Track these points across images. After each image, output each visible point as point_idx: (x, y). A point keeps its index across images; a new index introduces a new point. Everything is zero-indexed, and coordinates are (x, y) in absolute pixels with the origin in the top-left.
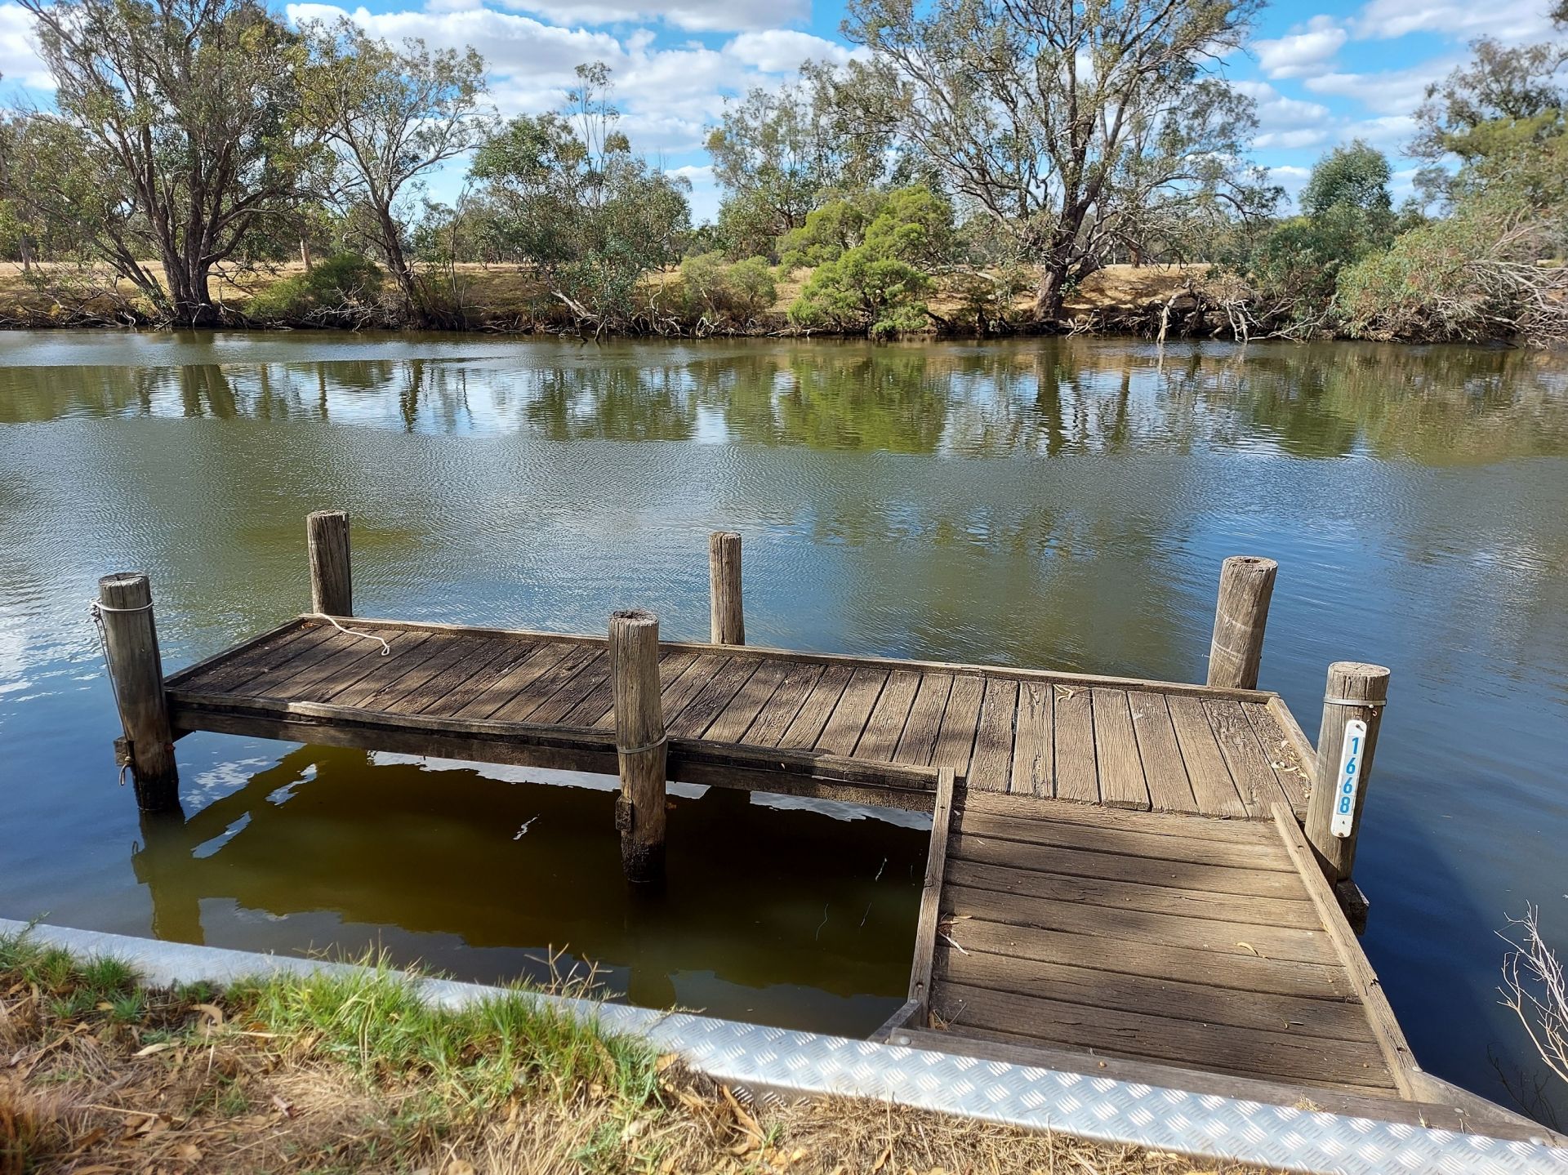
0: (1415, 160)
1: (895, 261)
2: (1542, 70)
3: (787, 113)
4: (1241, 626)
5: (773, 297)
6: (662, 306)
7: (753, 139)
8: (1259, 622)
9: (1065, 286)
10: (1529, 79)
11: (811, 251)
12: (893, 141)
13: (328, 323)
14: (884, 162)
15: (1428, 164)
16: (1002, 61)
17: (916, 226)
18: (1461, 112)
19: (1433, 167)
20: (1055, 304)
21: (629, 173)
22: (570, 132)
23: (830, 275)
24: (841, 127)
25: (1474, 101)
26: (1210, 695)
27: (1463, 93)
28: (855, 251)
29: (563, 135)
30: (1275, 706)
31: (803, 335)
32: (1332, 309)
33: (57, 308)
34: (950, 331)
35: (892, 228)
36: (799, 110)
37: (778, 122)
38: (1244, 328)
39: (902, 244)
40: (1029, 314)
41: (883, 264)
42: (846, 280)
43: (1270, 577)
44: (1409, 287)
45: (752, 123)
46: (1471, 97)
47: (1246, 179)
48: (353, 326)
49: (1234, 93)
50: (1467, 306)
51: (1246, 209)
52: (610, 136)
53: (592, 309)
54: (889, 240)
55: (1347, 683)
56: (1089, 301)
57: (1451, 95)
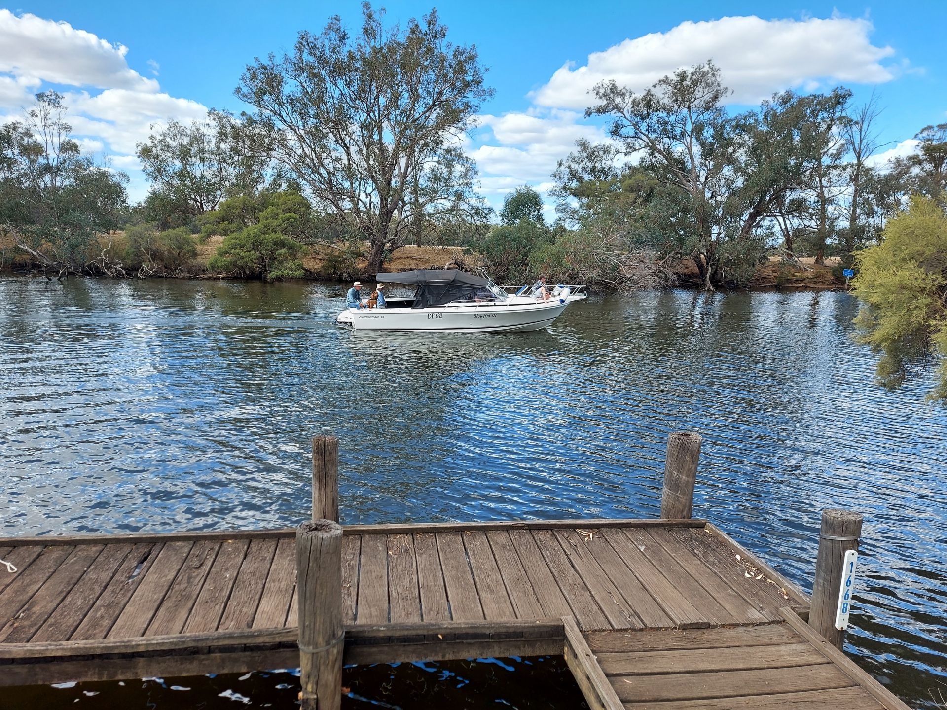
0: (555, 198)
1: (281, 235)
2: (609, 158)
3: (197, 139)
5: (195, 254)
6: (110, 257)
7: (174, 153)
9: (383, 255)
10: (604, 162)
11: (222, 225)
12: (270, 163)
14: (264, 176)
15: (561, 200)
16: (340, 122)
17: (293, 214)
18: (574, 174)
19: (564, 202)
20: (378, 265)
21: (79, 166)
22: (31, 136)
23: (237, 241)
24: (236, 151)
25: (580, 171)
27: (574, 166)
28: (252, 229)
29: (26, 139)
31: (218, 278)
34: (316, 278)
35: (277, 215)
36: (206, 139)
37: (191, 144)
39: (285, 225)
40: (363, 270)
41: (271, 237)
42: (249, 245)
45: (171, 143)
46: (578, 168)
47: (474, 202)
49: (464, 155)
51: (476, 218)
52: (64, 142)
54: (276, 222)
57: (569, 167)
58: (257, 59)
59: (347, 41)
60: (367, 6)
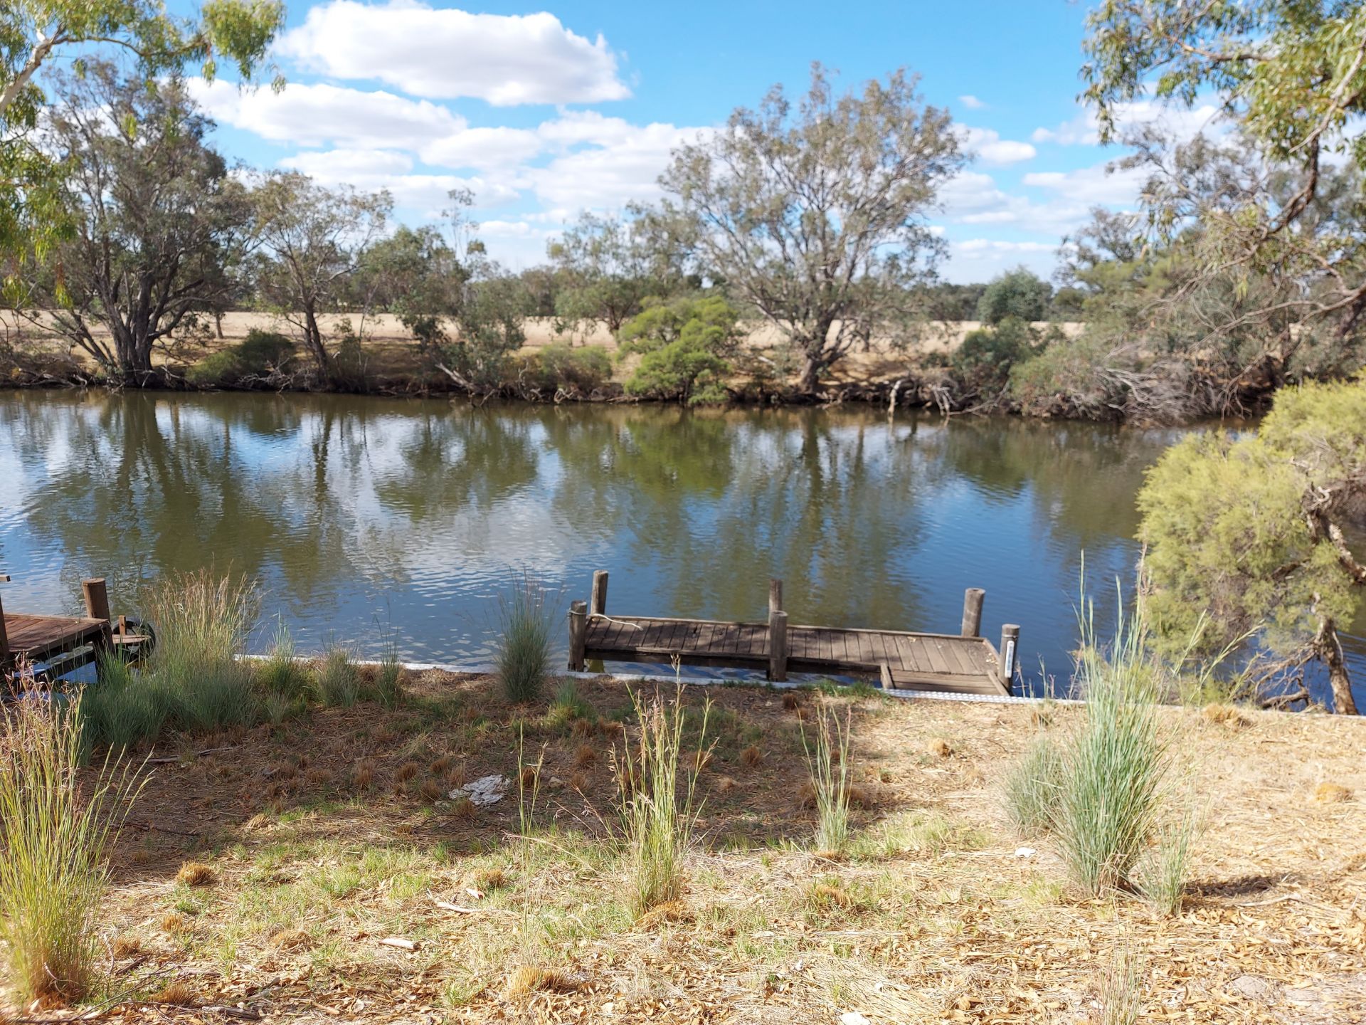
1: (703, 353)
3: (610, 232)
4: (973, 614)
5: (610, 373)
6: (527, 380)
7: (585, 250)
8: (979, 612)
9: (820, 370)
11: (640, 342)
13: (254, 387)
17: (716, 328)
18: (1085, 255)
20: (813, 380)
22: (441, 240)
23: (657, 361)
25: (1094, 247)
26: (963, 640)
27: (1086, 241)
28: (674, 345)
29: (435, 241)
30: (986, 643)
31: (634, 402)
32: (1004, 393)
33: (17, 371)
34: (739, 400)
35: (700, 329)
36: (620, 231)
37: (604, 238)
38: (947, 407)
39: (709, 340)
40: (797, 388)
41: (694, 355)
42: (669, 366)
43: (982, 596)
44: (1055, 384)
45: (584, 238)
46: (1091, 243)
48: (278, 389)
49: (934, 235)
50: (1091, 398)
52: (470, 242)
53: (468, 378)
54: (700, 338)
55: (1008, 630)
56: (837, 379)
57: (1078, 243)
58: (683, 142)
59: (789, 112)
60: (817, 65)
